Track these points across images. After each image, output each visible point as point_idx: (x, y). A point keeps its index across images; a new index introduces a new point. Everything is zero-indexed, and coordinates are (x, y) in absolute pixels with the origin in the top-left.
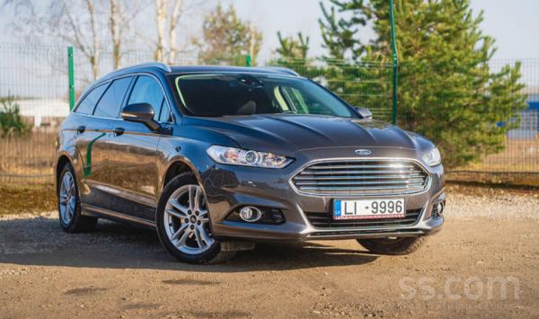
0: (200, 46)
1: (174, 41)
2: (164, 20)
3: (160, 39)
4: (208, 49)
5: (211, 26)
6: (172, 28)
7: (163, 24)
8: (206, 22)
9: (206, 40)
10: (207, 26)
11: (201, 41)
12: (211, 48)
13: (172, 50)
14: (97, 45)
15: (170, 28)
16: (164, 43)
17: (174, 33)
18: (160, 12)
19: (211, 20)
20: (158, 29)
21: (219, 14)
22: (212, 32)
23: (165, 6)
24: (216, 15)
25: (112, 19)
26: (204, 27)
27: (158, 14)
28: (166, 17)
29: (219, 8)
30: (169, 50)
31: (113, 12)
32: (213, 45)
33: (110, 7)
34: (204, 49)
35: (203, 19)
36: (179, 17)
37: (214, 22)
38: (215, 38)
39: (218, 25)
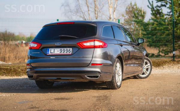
0: (125, 17)
1: (115, 16)
2: (112, 9)
4: (127, 18)
5: (128, 10)
6: (114, 11)
7: (111, 10)
8: (127, 9)
9: (126, 14)
10: (127, 10)
12: (128, 17)
13: (114, 18)
14: (90, 18)
15: (113, 11)
16: (111, 16)
17: (115, 13)
18: (110, 6)
19: (128, 8)
20: (109, 12)
21: (131, 6)
22: (129, 12)
23: (112, 4)
24: (130, 6)
25: (95, 9)
26: (126, 10)
27: (110, 7)
28: (112, 8)
29: (131, 4)
30: (113, 19)
31: (95, 7)
32: (129, 16)
33: (94, 5)
34: (126, 18)
35: (126, 7)
36: (116, 7)
37: (129, 8)
38: (130, 14)
39: (131, 9)
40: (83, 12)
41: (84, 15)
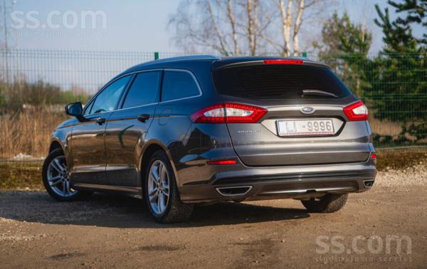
0: (320, 48)
1: (297, 45)
2: (289, 28)
3: (286, 43)
4: (326, 49)
5: (329, 31)
6: (295, 34)
7: (288, 31)
8: (324, 28)
9: (324, 41)
10: (326, 30)
11: (320, 43)
12: (329, 48)
13: (295, 52)
14: (238, 51)
15: (293, 34)
16: (289, 46)
17: (296, 38)
18: (285, 21)
19: (329, 26)
20: (284, 36)
21: (336, 21)
22: (330, 35)
23: (289, 17)
24: (333, 21)
25: (249, 30)
26: (323, 32)
27: (284, 24)
28: (291, 26)
29: (335, 16)
30: (292, 52)
31: (250, 24)
32: (331, 46)
33: (247, 20)
34: (323, 49)
35: (322, 25)
36: (300, 25)
37: (332, 28)
38: (332, 40)
39: (335, 30)
40: (220, 37)
41: (224, 43)
